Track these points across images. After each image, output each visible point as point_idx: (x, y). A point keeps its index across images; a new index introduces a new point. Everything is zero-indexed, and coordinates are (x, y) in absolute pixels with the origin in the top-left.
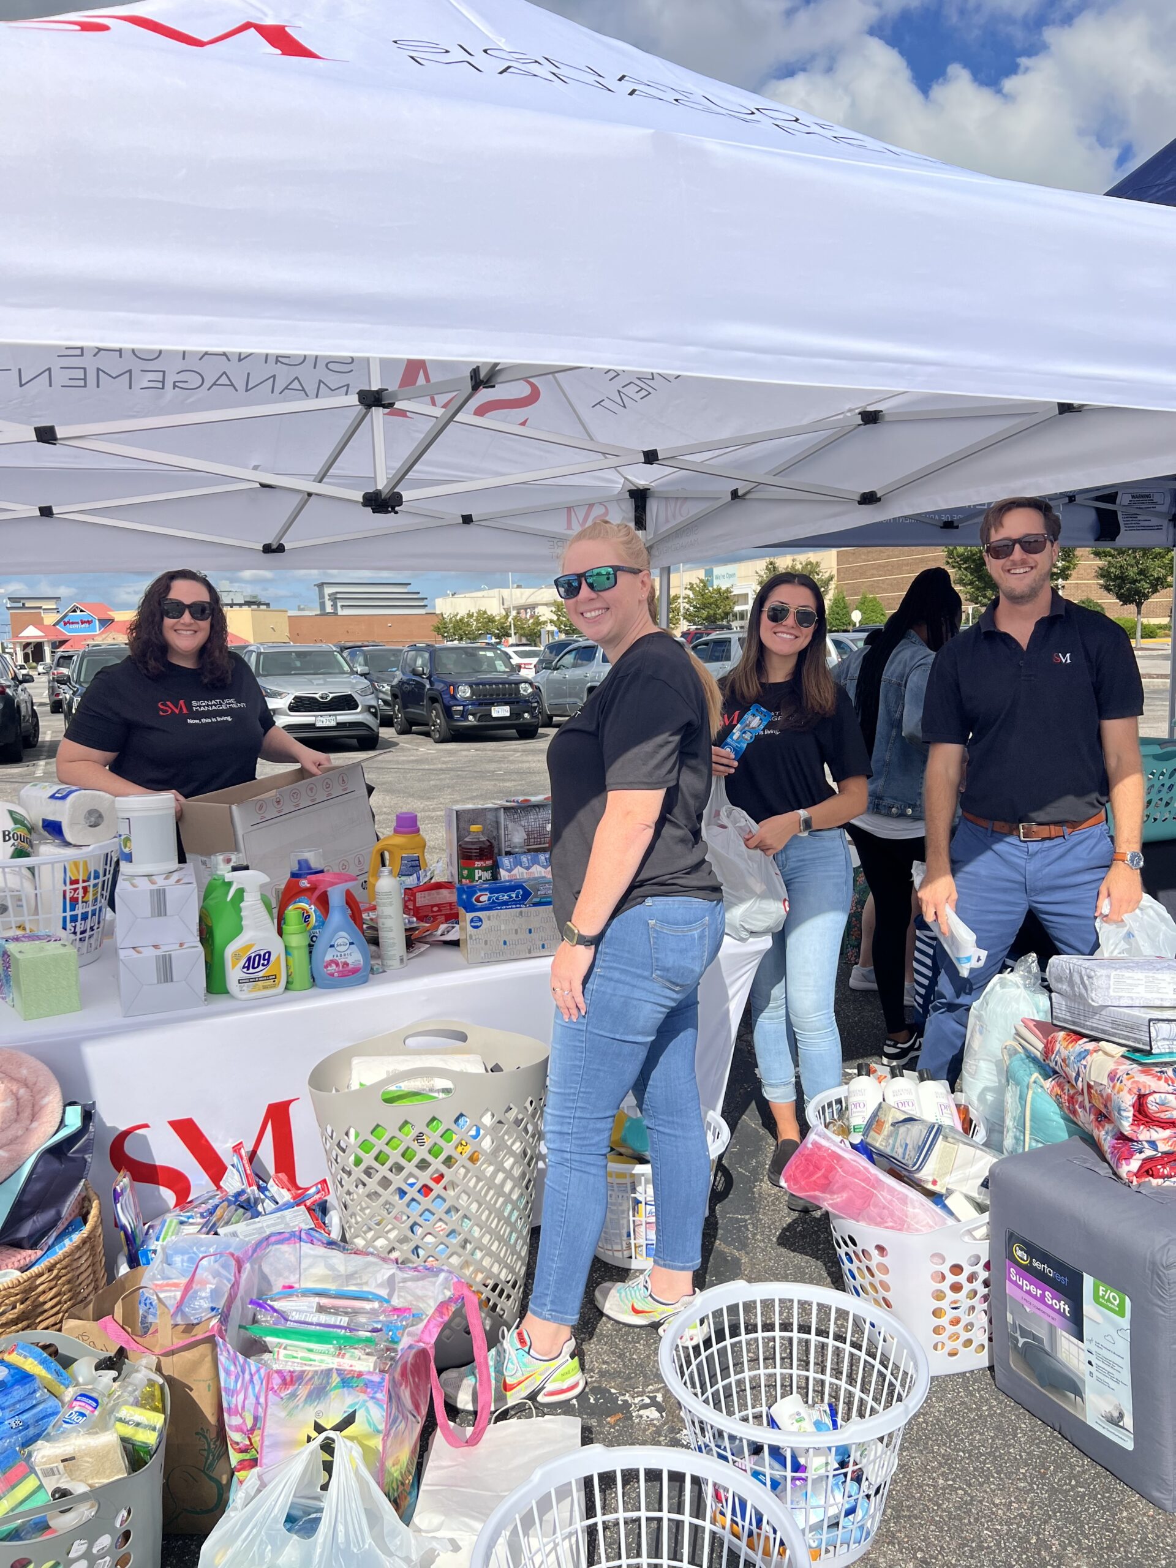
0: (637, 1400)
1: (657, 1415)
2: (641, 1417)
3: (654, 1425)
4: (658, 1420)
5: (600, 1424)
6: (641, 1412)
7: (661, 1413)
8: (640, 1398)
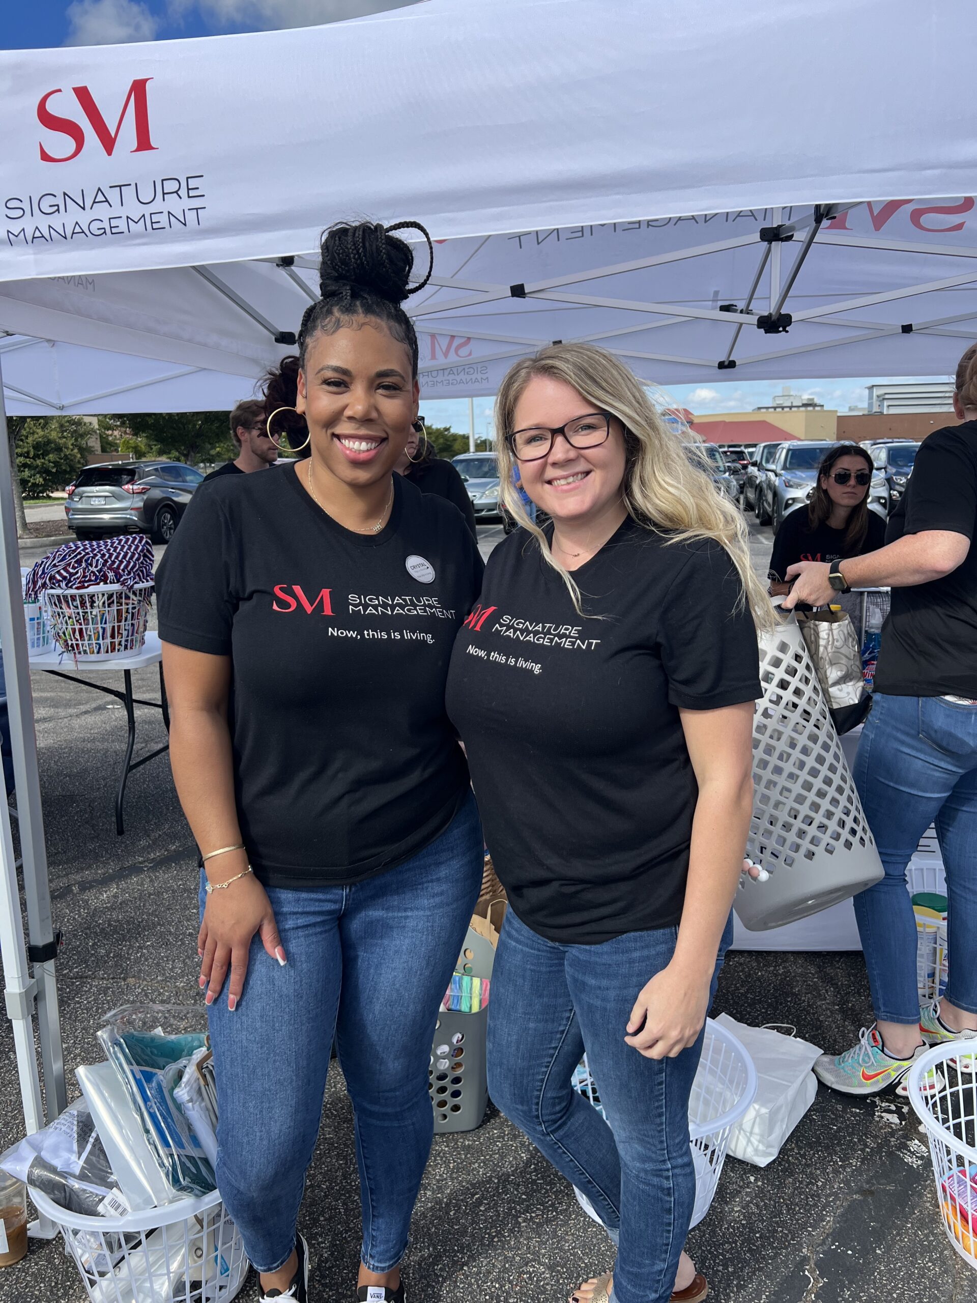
0: (883, 1105)
1: (898, 1121)
2: (882, 1117)
3: (891, 1128)
4: (896, 1125)
5: (844, 1110)
6: (883, 1114)
7: (901, 1121)
8: (887, 1104)
